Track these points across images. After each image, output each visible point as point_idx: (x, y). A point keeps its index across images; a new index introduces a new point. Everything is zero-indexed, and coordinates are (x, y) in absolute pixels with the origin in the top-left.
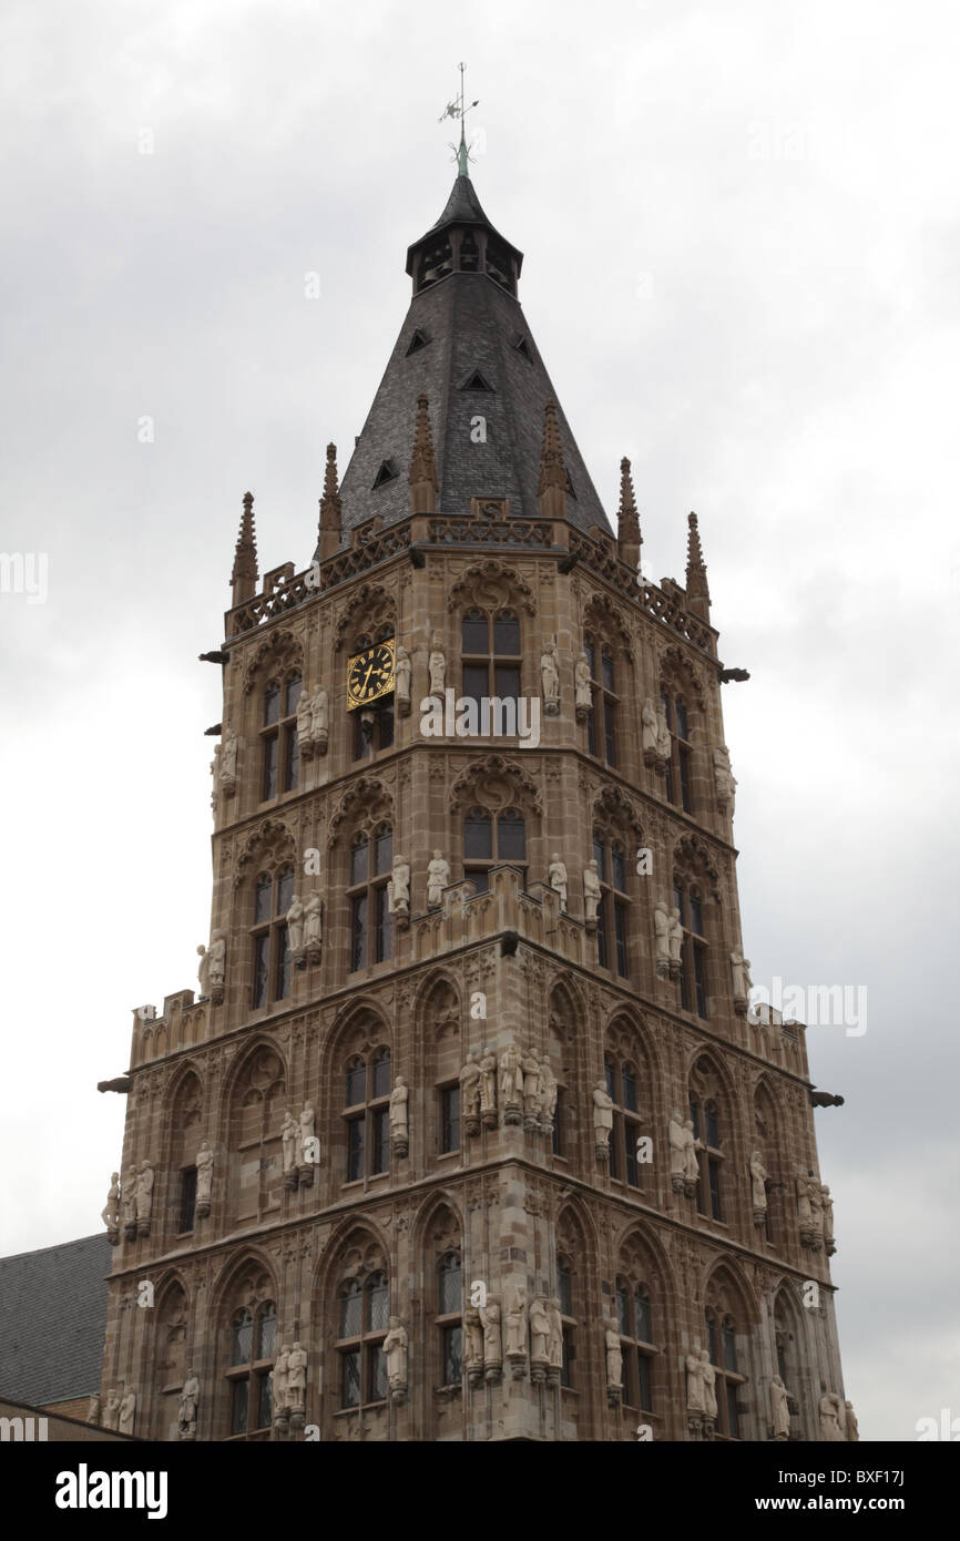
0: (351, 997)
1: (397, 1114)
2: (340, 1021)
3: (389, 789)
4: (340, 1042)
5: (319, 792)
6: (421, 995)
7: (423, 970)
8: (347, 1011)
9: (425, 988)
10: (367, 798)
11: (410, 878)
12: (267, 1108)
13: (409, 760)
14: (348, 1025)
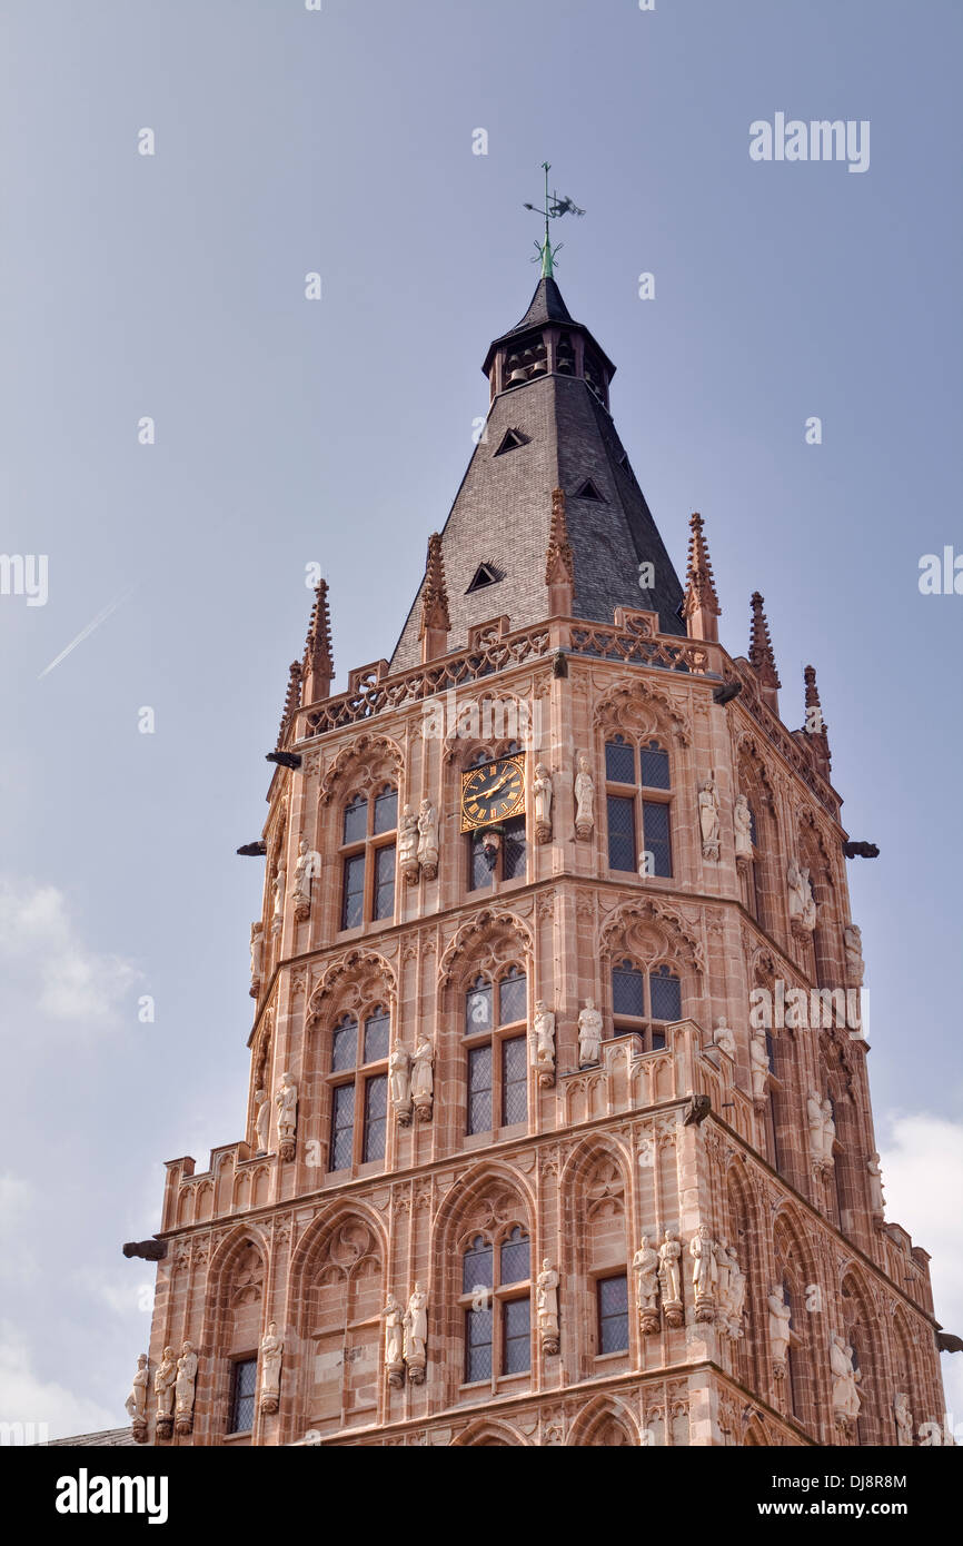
0: (476, 1161)
1: (543, 1304)
2: (460, 1191)
3: (520, 924)
4: (458, 1216)
5: (428, 922)
6: (573, 1165)
7: (575, 1135)
8: (470, 1179)
9: (579, 1157)
10: (493, 934)
11: (556, 1028)
12: (352, 1288)
13: (551, 892)
14: (470, 1197)
